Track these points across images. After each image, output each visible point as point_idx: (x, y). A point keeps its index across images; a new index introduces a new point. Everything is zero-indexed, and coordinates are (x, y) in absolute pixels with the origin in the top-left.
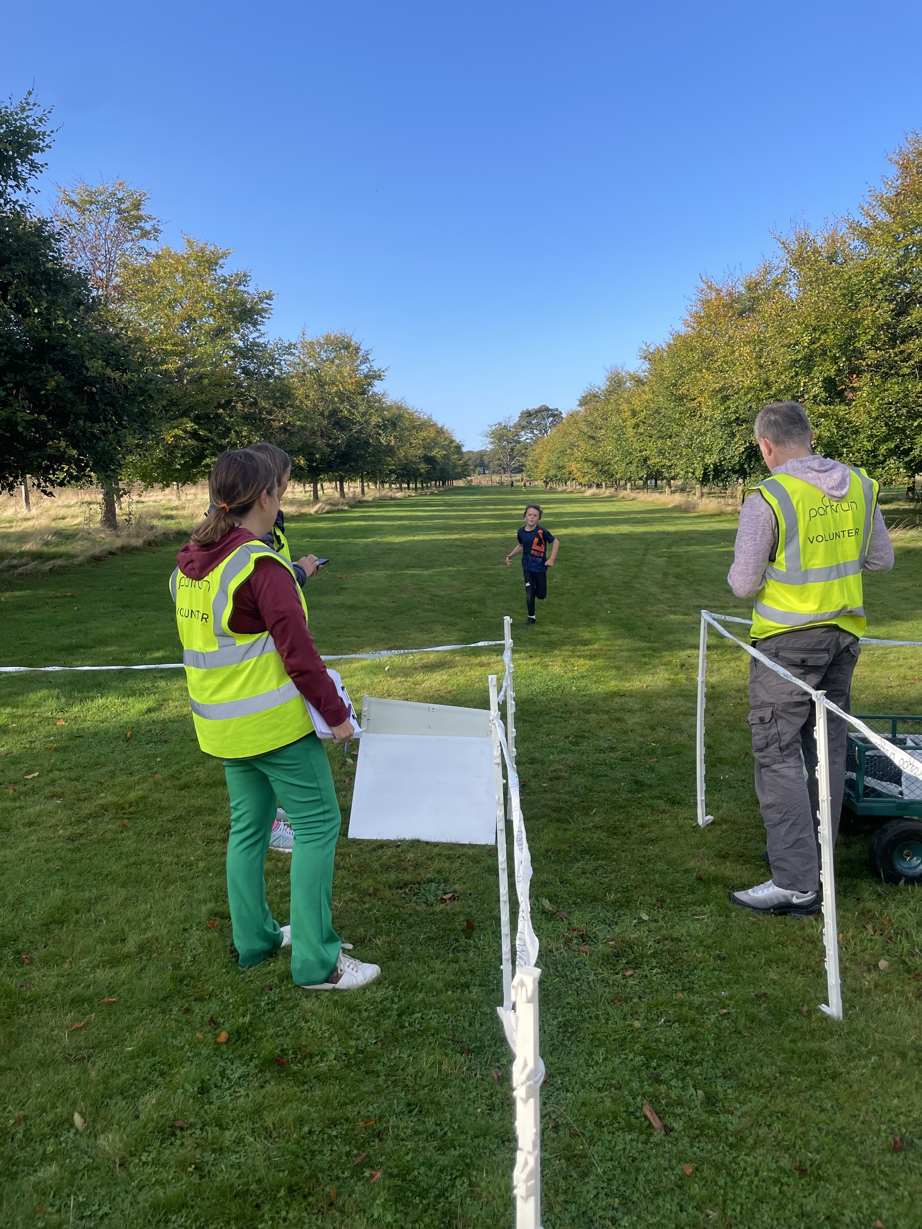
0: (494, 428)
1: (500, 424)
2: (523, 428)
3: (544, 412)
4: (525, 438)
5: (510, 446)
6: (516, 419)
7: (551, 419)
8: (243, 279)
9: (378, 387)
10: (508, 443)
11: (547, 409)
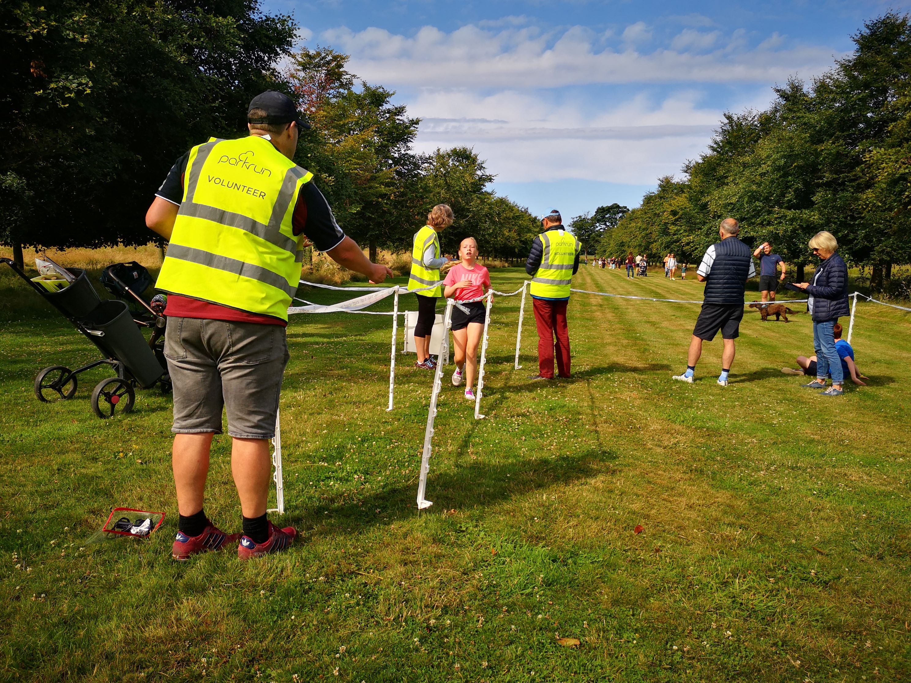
0: (575, 220)
1: (580, 217)
2: (598, 221)
3: (615, 208)
4: (599, 228)
5: (587, 234)
6: (593, 213)
7: (620, 215)
8: (400, 111)
9: (488, 187)
10: (586, 232)
11: (618, 207)
